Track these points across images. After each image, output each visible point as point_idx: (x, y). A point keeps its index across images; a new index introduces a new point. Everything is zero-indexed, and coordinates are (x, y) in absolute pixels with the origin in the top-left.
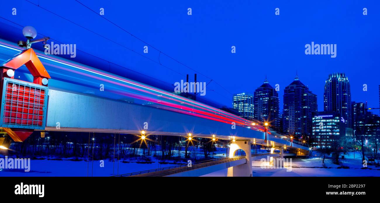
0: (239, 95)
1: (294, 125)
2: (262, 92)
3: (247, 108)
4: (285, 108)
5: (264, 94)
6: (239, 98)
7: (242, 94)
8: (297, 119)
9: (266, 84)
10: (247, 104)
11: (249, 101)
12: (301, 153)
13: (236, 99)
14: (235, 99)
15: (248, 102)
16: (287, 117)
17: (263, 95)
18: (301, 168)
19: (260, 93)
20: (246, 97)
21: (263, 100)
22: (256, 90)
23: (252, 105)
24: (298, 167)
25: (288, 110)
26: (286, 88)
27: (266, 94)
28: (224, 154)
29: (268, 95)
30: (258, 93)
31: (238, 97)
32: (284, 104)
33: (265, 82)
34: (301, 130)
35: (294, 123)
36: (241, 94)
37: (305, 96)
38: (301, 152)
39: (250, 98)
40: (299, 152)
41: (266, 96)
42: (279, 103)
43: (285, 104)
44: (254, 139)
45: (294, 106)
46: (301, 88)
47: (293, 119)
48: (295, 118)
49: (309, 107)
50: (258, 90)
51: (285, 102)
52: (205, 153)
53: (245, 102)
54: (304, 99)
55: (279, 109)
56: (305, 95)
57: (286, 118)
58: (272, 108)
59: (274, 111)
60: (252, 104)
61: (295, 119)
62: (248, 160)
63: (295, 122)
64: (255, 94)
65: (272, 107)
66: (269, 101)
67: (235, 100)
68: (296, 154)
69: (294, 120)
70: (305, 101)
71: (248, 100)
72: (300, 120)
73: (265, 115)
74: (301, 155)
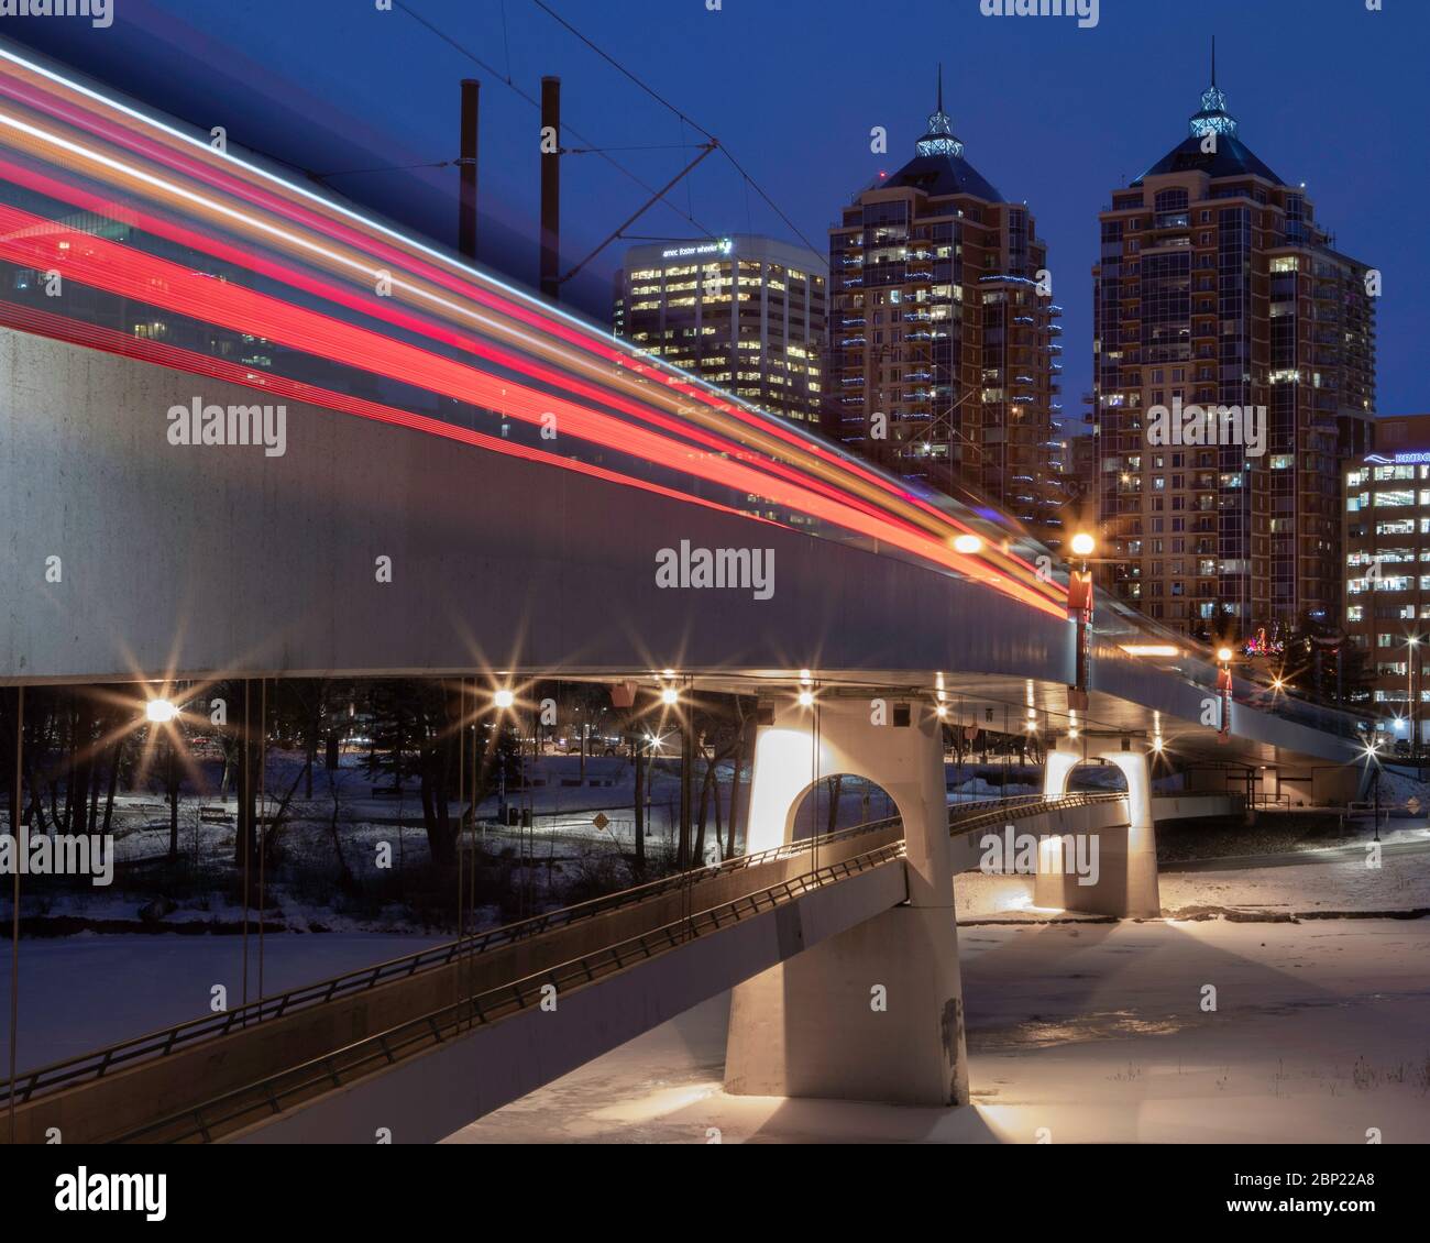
0: (681, 262)
1: (1189, 538)
2: (902, 233)
3: (753, 376)
4: (1110, 378)
5: (920, 254)
6: (680, 287)
7: (712, 248)
8: (1215, 482)
9: (939, 159)
10: (754, 345)
11: (771, 316)
12: (1286, 789)
13: (651, 297)
14: (645, 290)
15: (765, 322)
16: (1130, 468)
17: (914, 265)
18: (1309, 927)
19: (887, 242)
20: (743, 281)
21: (914, 307)
22: (849, 218)
23: (801, 353)
24: (1284, 918)
25: (1139, 404)
26: (1119, 202)
27: (943, 252)
28: (607, 815)
29: (954, 260)
30: (869, 246)
31: (671, 272)
32: (1098, 346)
33: (930, 137)
34: (1248, 578)
35: (1188, 516)
36: (701, 250)
37: (1281, 275)
38: (1279, 780)
39: (781, 287)
40: (1269, 782)
41: (944, 272)
42: (1056, 333)
43: (1107, 348)
44: (939, 674)
45: (1190, 368)
46: (1247, 200)
47: (1176, 482)
48: (1198, 475)
49: (1317, 376)
50: (863, 217)
51: (1109, 325)
52: (428, 809)
53: (735, 319)
54: (1280, 298)
55: (1054, 389)
56: (1284, 265)
57: (1114, 475)
58: (992, 383)
59: (1007, 411)
60: (796, 339)
61: (1197, 484)
62: (925, 871)
63: (1196, 506)
64: (839, 247)
65: (995, 373)
66: (968, 315)
67: (643, 306)
68: (1246, 799)
69: (1186, 493)
70: (1279, 319)
71: (765, 306)
72: (1237, 490)
73: (927, 447)
74: (1280, 806)
